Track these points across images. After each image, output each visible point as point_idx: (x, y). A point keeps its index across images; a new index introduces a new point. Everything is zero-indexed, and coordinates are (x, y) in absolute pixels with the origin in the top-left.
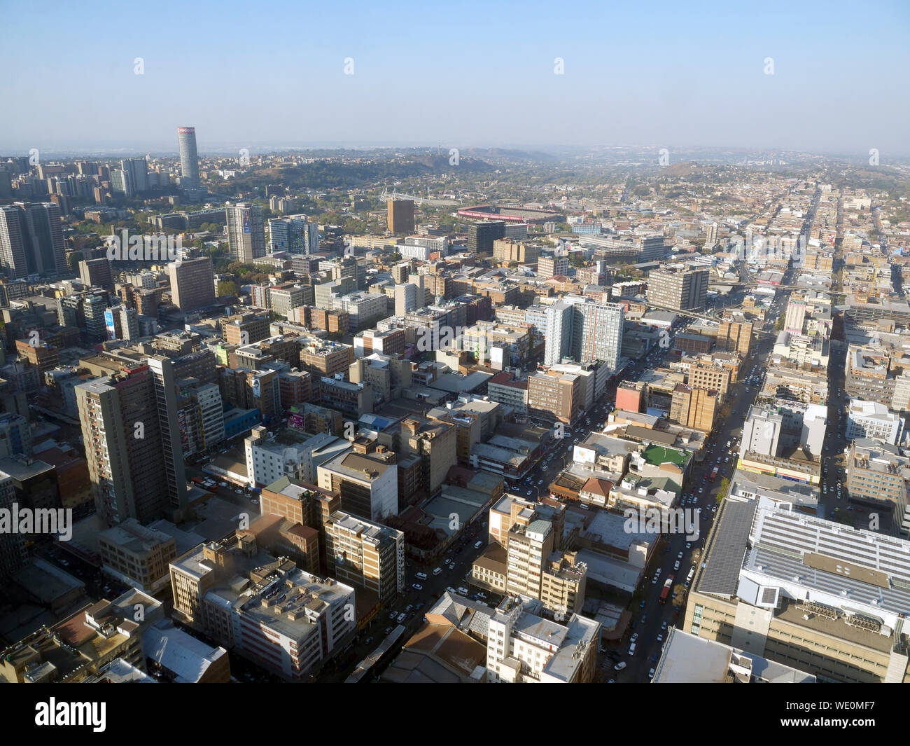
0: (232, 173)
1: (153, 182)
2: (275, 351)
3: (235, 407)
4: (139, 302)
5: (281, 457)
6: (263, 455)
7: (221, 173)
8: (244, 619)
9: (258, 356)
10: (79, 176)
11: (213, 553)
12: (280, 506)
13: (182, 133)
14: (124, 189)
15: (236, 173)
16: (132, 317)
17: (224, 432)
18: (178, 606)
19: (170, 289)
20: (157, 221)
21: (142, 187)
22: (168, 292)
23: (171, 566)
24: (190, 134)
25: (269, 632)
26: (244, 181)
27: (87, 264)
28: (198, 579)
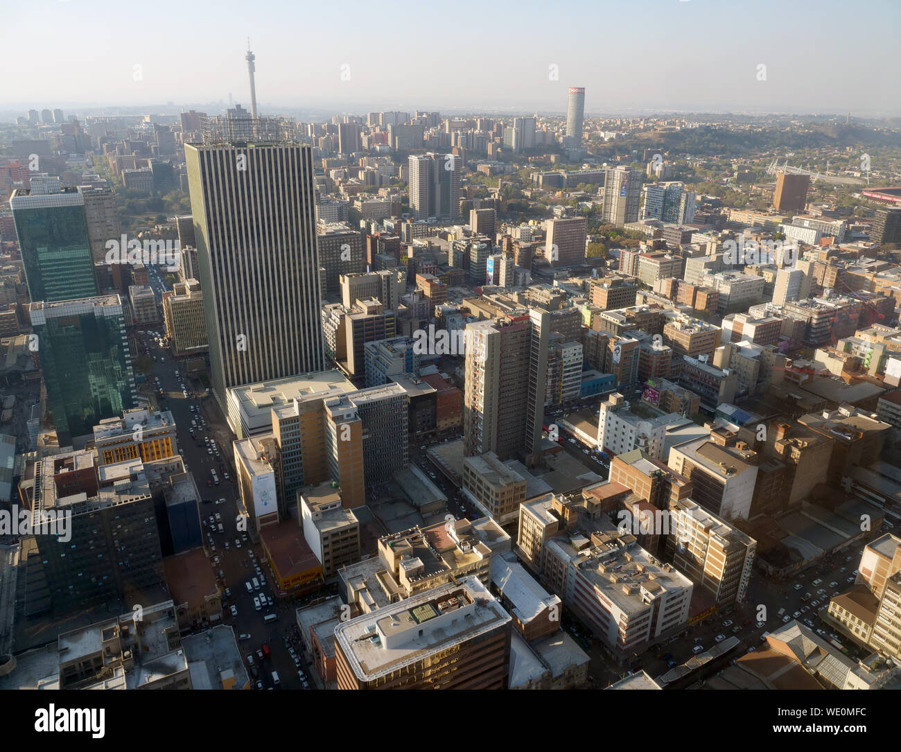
0: (613, 135)
1: (539, 140)
2: (639, 320)
3: (592, 368)
4: (517, 252)
5: (634, 429)
6: (617, 423)
7: (602, 134)
8: (580, 576)
9: (622, 322)
10: (477, 131)
11: (561, 505)
12: (629, 478)
13: (572, 93)
14: (513, 145)
15: (617, 135)
16: (510, 266)
17: (579, 391)
18: (521, 544)
19: (544, 244)
20: (538, 178)
21: (528, 144)
22: (542, 247)
23: (522, 506)
24: (581, 94)
25: (602, 597)
26: (623, 143)
27: (477, 213)
28: (545, 526)
